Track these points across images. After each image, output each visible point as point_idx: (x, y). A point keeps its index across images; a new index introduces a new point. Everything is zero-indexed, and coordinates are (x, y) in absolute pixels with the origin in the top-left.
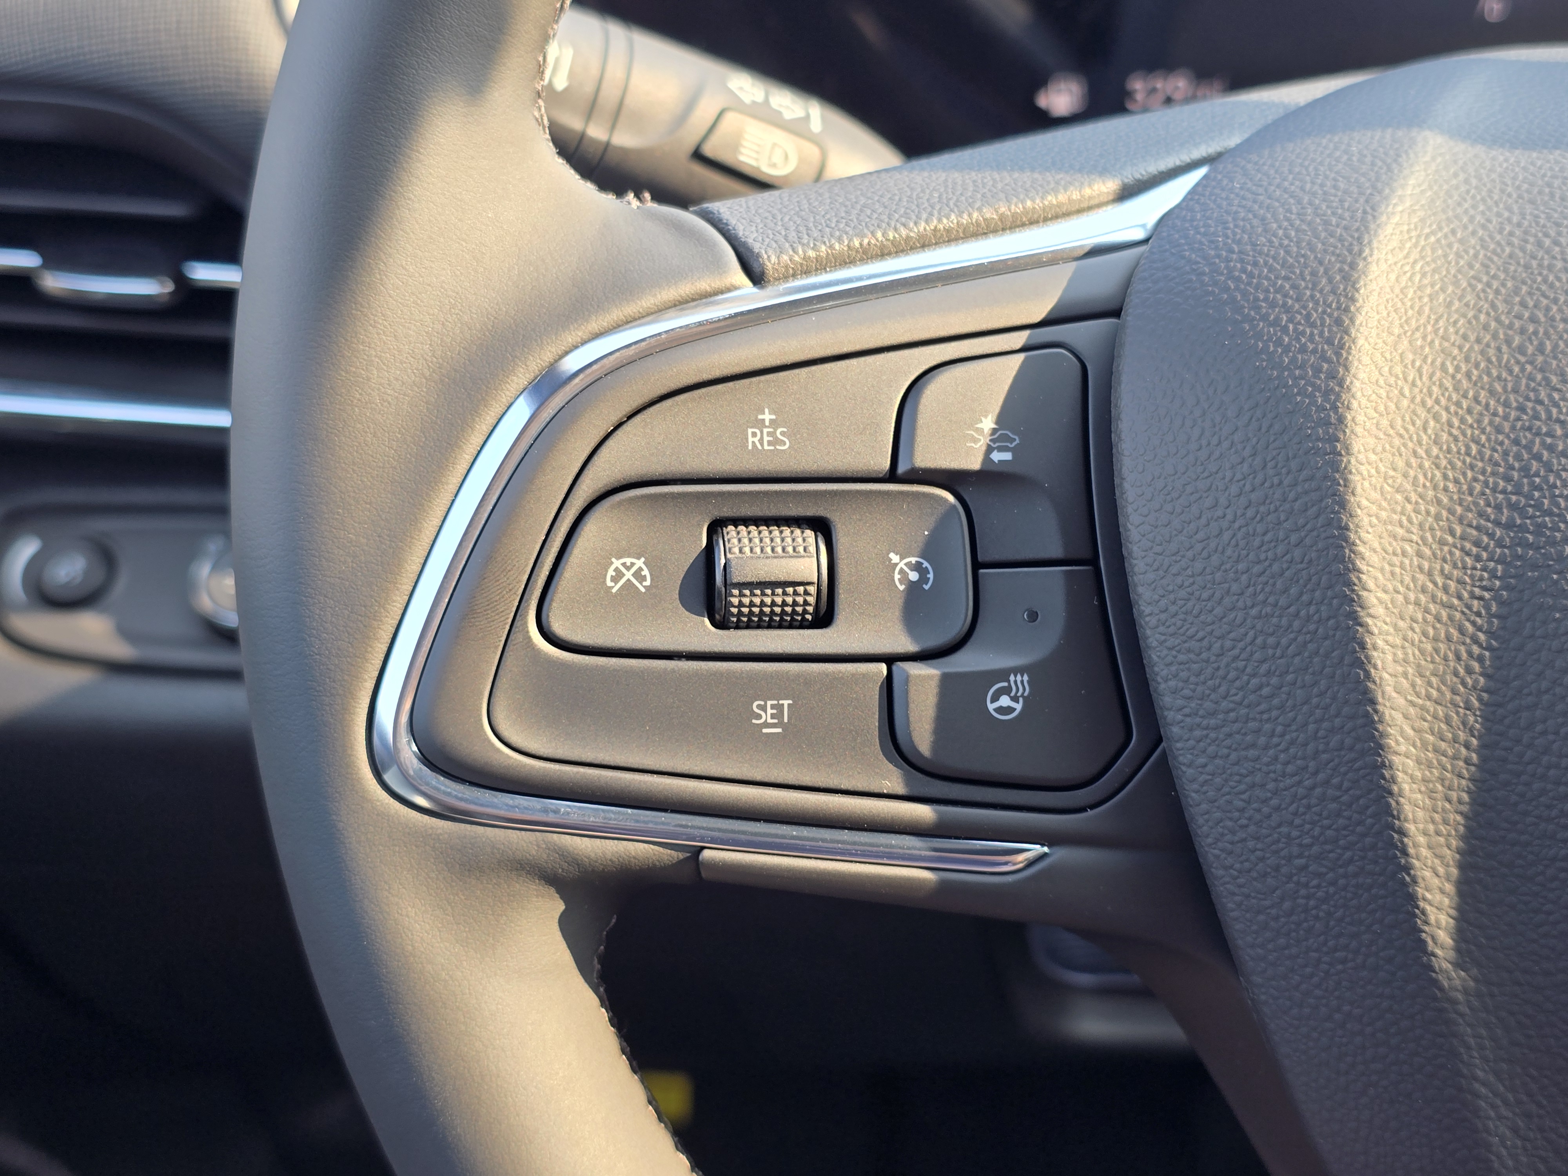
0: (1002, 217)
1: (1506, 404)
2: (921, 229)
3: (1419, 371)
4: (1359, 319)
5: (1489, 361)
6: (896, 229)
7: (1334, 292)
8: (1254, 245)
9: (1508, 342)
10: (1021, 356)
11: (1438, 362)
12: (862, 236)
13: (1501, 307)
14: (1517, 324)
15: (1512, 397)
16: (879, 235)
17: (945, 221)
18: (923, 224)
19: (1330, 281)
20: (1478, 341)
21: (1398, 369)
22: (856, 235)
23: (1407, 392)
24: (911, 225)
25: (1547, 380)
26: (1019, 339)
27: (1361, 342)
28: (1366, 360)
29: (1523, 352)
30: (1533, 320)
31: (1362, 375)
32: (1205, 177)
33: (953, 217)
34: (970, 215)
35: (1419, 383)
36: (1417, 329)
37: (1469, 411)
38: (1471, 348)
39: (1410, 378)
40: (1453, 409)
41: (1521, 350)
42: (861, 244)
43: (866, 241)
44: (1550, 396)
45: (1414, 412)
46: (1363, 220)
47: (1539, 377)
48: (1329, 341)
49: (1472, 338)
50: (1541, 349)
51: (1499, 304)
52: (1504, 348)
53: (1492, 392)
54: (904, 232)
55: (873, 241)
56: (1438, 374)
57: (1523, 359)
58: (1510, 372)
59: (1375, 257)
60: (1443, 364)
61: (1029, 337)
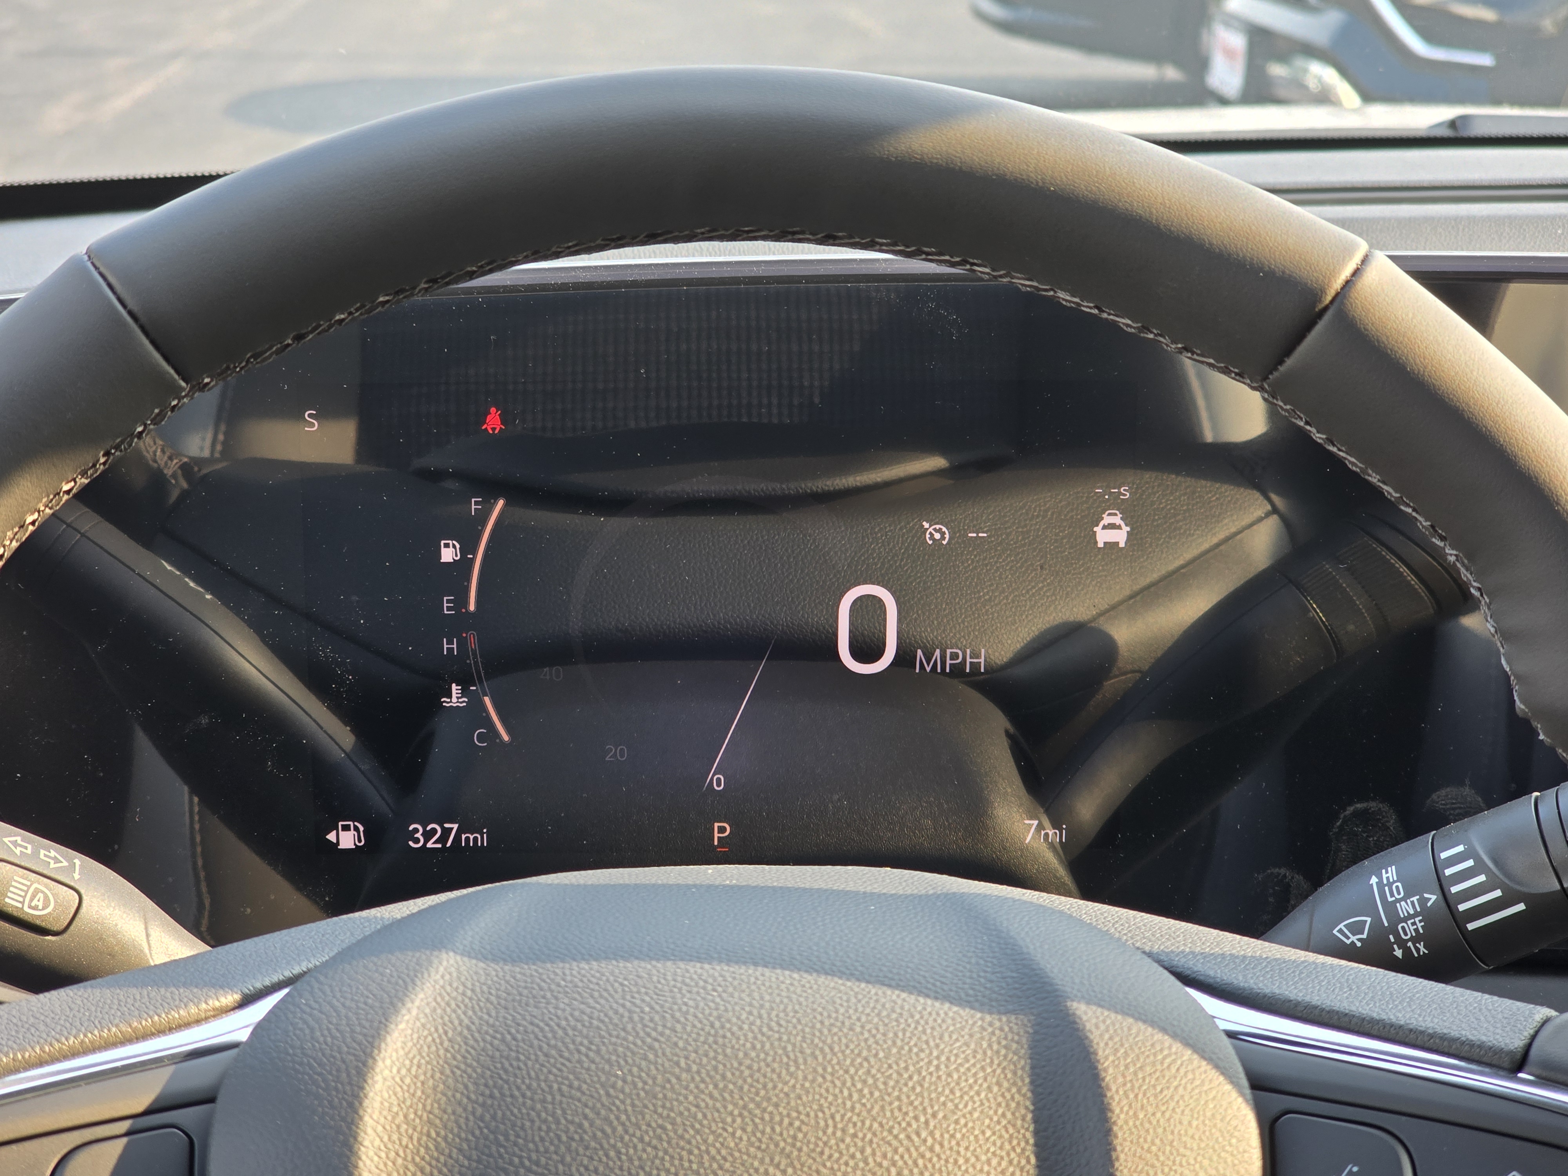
0: (134, 1030)
1: (469, 1159)
2: (71, 1042)
3: (411, 1138)
4: (366, 1103)
5: (460, 1127)
6: (51, 1045)
7: (350, 1084)
8: (303, 1048)
9: (473, 1113)
10: (125, 1140)
11: (425, 1130)
12: (23, 1050)
13: (471, 1087)
14: (481, 1099)
15: (474, 1152)
16: (38, 1050)
17: (89, 1035)
18: (72, 1039)
19: (348, 1075)
20: (454, 1113)
21: (395, 1137)
22: (19, 1050)
23: (401, 1153)
24: (63, 1040)
25: (496, 1139)
26: (125, 1126)
27: (367, 1118)
28: (370, 1131)
29: (482, 1120)
30: (492, 1096)
31: (366, 1143)
32: (288, 994)
33: (96, 1032)
34: (109, 1030)
35: (410, 1146)
36: (411, 1106)
37: (445, 1165)
38: (449, 1120)
39: (404, 1143)
40: (434, 1163)
41: (482, 1119)
42: (23, 1057)
43: (27, 1055)
44: (498, 1151)
45: (407, 1168)
46: (379, 1028)
47: (491, 1137)
48: (343, 1119)
49: (450, 1110)
50: (494, 1117)
51: (470, 1084)
52: (471, 1118)
53: (460, 1150)
54: (57, 1046)
55: (33, 1054)
56: (425, 1138)
57: (482, 1125)
58: (473, 1134)
59: (382, 1055)
60: (428, 1132)
61: (132, 1125)
